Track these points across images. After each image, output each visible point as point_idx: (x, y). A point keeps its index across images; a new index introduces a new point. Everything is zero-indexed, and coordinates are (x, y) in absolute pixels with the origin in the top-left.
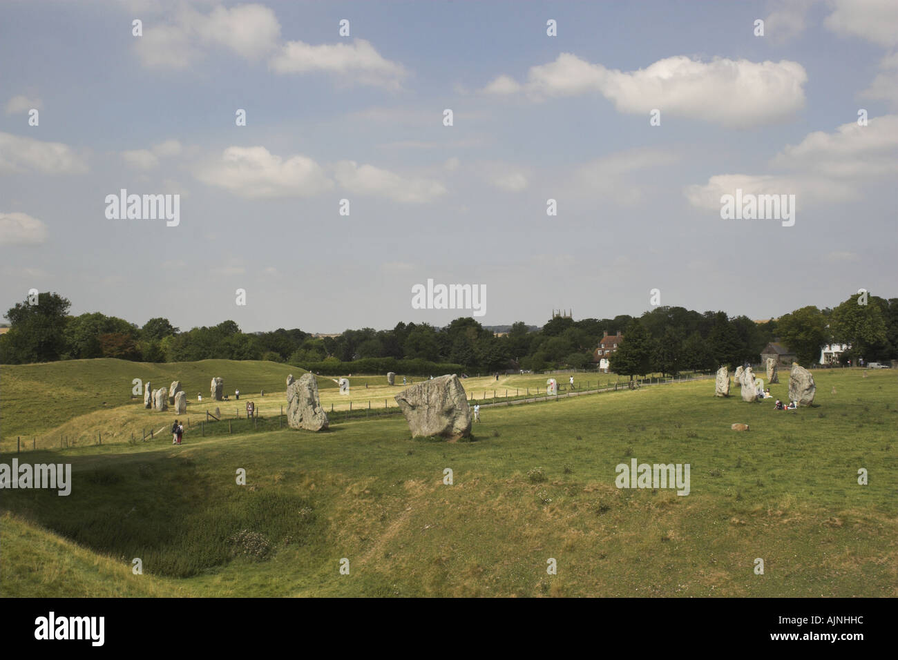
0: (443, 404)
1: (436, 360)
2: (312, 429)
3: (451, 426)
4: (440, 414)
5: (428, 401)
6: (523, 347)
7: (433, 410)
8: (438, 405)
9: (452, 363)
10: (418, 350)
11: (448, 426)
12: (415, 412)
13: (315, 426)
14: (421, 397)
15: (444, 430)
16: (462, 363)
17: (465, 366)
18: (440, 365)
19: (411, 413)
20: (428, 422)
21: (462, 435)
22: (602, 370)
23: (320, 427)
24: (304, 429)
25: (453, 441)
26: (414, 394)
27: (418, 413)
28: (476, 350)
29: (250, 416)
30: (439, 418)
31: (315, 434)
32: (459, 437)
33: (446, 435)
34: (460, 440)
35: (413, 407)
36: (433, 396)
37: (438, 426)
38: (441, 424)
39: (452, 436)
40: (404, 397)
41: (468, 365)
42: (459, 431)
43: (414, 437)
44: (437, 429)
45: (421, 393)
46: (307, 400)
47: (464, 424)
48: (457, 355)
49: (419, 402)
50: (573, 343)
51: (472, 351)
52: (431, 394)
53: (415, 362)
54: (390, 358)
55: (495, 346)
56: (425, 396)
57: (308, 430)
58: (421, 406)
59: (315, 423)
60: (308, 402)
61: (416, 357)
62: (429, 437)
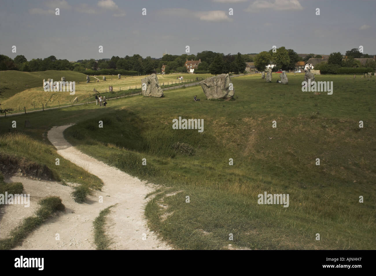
0: (225, 86)
1: (128, 69)
2: (158, 97)
3: (227, 95)
4: (223, 90)
5: (217, 84)
6: (156, 65)
7: (219, 88)
8: (222, 86)
9: (134, 70)
10: (121, 66)
11: (226, 95)
12: (209, 89)
13: (158, 95)
14: (213, 83)
15: (224, 96)
16: (137, 71)
17: (138, 72)
18: (129, 71)
19: (207, 89)
20: (217, 93)
21: (231, 98)
22: (191, 73)
23: (161, 96)
24: (153, 97)
25: (227, 100)
26: (210, 81)
27: (211, 89)
28: (142, 66)
29: (111, 92)
30: (223, 91)
31: (159, 99)
32: (229, 99)
33: (224, 98)
34: (230, 100)
35: (209, 87)
36: (219, 82)
37: (222, 94)
38: (223, 94)
39: (227, 98)
40: (205, 83)
41: (140, 71)
42: (230, 97)
43: (208, 99)
44: (221, 96)
45: (213, 81)
46: (155, 85)
47: (232, 94)
48: (135, 68)
49: (212, 85)
50: (179, 63)
51: (141, 66)
52: (218, 81)
53: (121, 70)
54: (112, 69)
55: (149, 64)
56: (215, 83)
57: (156, 97)
58: (213, 86)
59: (159, 94)
60: (156, 85)
61: (122, 68)
62: (218, 99)
